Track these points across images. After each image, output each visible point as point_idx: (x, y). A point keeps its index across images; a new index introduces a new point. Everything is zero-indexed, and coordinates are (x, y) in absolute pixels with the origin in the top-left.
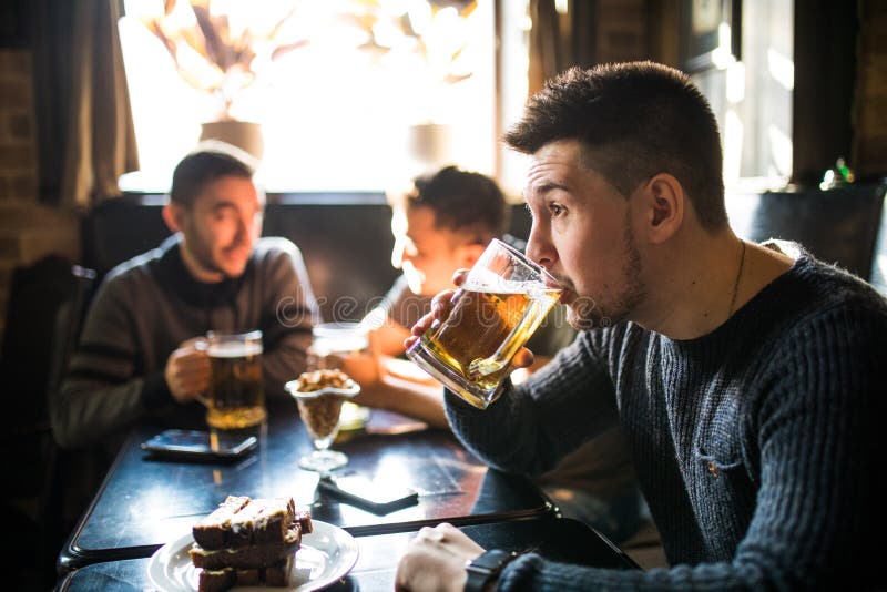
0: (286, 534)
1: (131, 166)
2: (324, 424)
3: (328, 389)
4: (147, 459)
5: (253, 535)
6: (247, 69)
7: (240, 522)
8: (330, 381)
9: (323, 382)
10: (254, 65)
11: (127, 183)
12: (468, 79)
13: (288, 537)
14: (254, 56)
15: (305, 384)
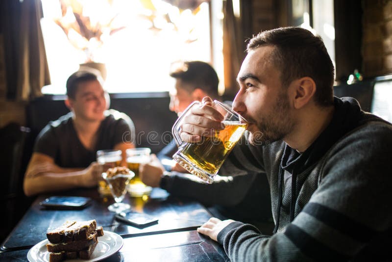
0: (89, 236)
1: (47, 82)
2: (119, 191)
3: (120, 175)
4: (42, 210)
5: (73, 237)
6: (99, 39)
7: (68, 231)
8: (121, 172)
9: (118, 172)
10: (102, 37)
11: (45, 90)
12: (195, 42)
13: (89, 237)
14: (102, 33)
15: (110, 173)
